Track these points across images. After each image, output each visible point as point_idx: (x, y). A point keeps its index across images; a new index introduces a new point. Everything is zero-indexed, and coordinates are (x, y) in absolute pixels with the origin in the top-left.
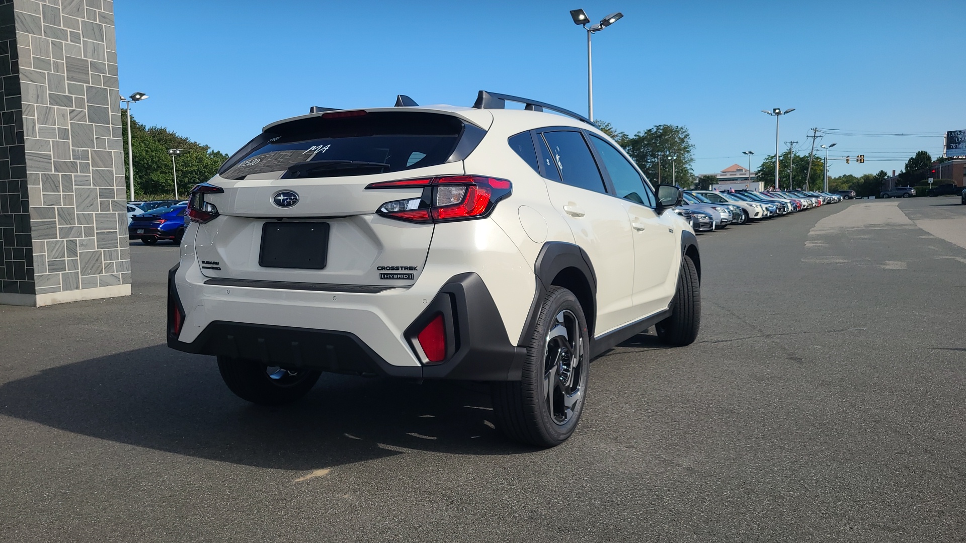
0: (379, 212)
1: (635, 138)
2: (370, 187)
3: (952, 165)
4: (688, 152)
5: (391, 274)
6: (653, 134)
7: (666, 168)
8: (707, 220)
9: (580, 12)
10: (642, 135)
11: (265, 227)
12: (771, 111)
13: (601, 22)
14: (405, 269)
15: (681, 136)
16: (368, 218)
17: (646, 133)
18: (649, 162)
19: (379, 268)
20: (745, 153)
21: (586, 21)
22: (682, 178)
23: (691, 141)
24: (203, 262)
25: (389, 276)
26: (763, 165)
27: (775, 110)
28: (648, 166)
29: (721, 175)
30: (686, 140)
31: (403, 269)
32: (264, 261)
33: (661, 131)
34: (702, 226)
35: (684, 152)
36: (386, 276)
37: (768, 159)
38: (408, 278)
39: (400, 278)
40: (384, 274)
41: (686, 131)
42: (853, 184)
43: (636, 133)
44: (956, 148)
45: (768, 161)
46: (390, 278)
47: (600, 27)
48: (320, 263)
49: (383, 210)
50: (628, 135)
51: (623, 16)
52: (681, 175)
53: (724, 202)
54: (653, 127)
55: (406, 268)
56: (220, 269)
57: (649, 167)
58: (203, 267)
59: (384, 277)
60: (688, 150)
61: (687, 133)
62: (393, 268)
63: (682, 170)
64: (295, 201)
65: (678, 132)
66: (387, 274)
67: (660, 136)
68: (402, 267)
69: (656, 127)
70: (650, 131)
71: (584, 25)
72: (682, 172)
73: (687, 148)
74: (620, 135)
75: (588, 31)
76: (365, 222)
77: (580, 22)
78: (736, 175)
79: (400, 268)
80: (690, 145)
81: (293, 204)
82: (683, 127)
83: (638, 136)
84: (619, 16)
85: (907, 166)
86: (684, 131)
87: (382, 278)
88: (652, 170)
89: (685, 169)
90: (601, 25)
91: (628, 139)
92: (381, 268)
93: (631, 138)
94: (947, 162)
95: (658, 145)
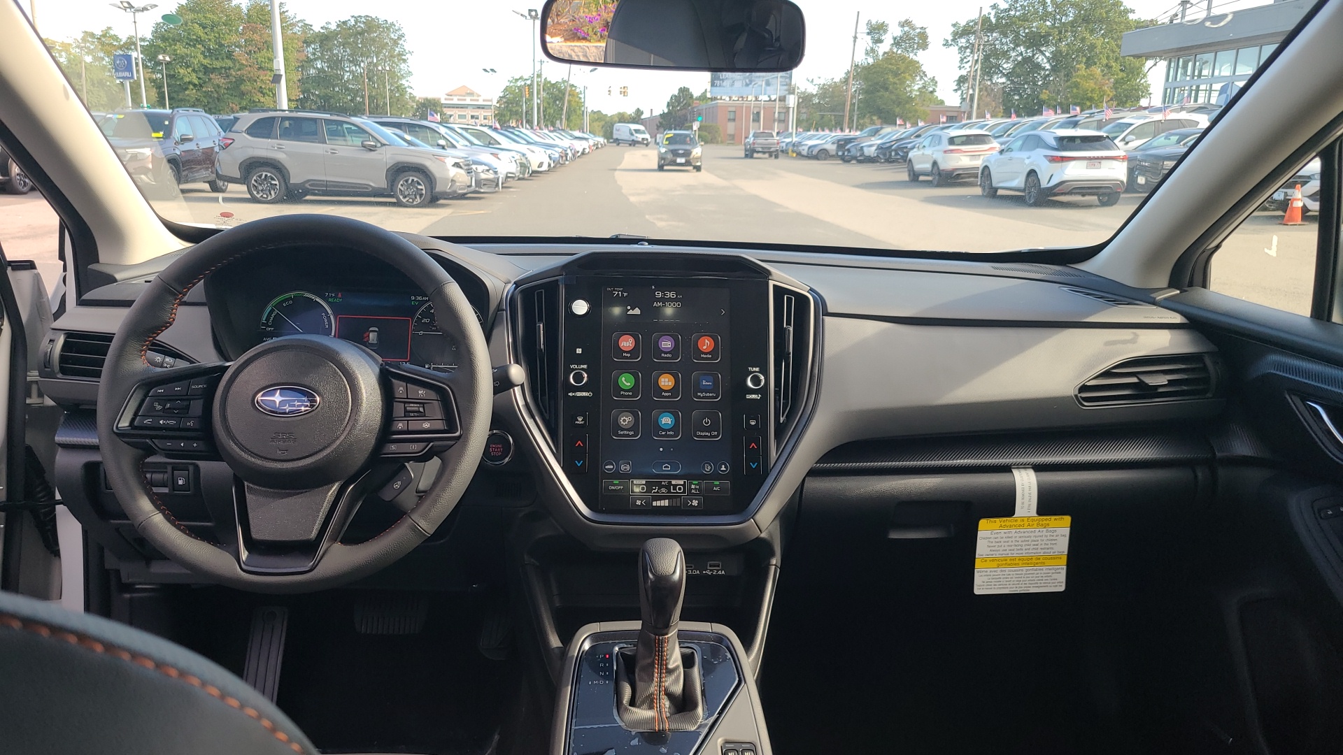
1: (322, 31)
3: (716, 106)
4: (405, 61)
6: (350, 28)
7: (374, 83)
8: (491, 176)
10: (333, 27)
12: (526, 13)
15: (393, 36)
17: (338, 26)
18: (347, 72)
20: (485, 70)
22: (398, 100)
23: (407, 44)
26: (506, 90)
27: (530, 11)
28: (346, 77)
29: (446, 99)
30: (401, 42)
33: (362, 25)
34: (484, 185)
35: (399, 60)
37: (511, 82)
41: (399, 29)
42: (606, 123)
43: (324, 24)
44: (720, 86)
45: (512, 84)
50: (311, 26)
52: (397, 95)
53: (496, 144)
54: (350, 18)
57: (349, 80)
60: (403, 57)
61: (401, 32)
63: (397, 87)
65: (388, 29)
67: (362, 33)
69: (353, 19)
70: (345, 23)
72: (398, 90)
73: (402, 55)
74: (300, 25)
78: (465, 100)
80: (407, 51)
82: (395, 23)
83: (327, 28)
85: (668, 105)
86: (397, 28)
88: (353, 85)
89: (403, 87)
91: (312, 32)
93: (317, 31)
94: (710, 103)
95: (360, 46)
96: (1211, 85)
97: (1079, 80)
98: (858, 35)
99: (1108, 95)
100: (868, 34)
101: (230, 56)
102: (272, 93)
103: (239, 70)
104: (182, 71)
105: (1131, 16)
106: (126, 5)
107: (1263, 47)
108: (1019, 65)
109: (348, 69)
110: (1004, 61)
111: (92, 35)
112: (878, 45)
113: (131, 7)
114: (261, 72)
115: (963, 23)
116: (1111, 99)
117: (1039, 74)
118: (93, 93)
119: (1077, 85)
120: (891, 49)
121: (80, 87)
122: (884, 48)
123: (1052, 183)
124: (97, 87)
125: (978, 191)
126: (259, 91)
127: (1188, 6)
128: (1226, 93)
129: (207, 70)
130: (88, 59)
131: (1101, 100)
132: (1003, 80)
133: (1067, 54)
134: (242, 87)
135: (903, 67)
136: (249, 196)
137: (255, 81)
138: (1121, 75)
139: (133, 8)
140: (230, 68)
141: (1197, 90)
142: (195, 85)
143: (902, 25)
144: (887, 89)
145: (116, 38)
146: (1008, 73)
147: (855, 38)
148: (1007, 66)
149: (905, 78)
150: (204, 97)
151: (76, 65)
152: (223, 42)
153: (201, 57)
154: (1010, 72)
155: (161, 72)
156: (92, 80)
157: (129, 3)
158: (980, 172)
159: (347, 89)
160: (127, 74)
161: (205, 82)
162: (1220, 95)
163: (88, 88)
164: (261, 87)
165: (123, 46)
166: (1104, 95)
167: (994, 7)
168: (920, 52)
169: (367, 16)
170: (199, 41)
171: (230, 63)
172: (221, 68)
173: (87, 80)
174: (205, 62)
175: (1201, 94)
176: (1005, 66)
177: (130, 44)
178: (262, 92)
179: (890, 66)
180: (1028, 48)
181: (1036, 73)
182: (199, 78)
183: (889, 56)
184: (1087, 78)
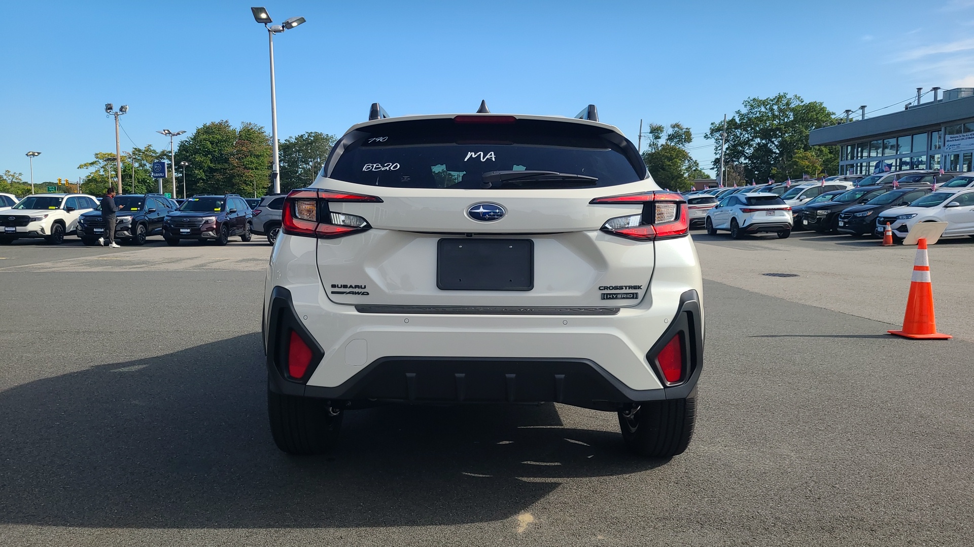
0: (604, 229)
2: (594, 202)
5: (615, 294)
6: (304, 140)
9: (262, 10)
10: (293, 140)
11: (440, 243)
13: (283, 23)
14: (629, 289)
15: (330, 146)
16: (593, 235)
17: (297, 139)
19: (601, 288)
21: (268, 21)
24: (333, 286)
25: (613, 296)
28: (300, 172)
31: (628, 288)
32: (443, 283)
33: (312, 138)
36: (608, 296)
38: (633, 298)
39: (624, 298)
40: (607, 294)
43: (288, 138)
46: (613, 298)
47: (281, 29)
48: (528, 283)
49: (607, 225)
51: (305, 21)
54: (305, 134)
55: (630, 287)
56: (368, 294)
58: (333, 293)
59: (605, 297)
62: (616, 288)
64: (501, 215)
66: (610, 294)
67: (311, 143)
68: (626, 287)
69: (307, 134)
70: (302, 136)
71: (266, 24)
75: (269, 31)
76: (589, 239)
77: (261, 21)
79: (624, 288)
81: (497, 218)
83: (288, 141)
84: (302, 21)
87: (604, 299)
88: (305, 177)
90: (283, 27)
92: (603, 288)
95: (310, 151)
96: (869, 163)
97: (797, 160)
98: (642, 134)
99: (819, 169)
100: (651, 133)
101: (226, 161)
102: (252, 184)
103: (232, 170)
104: (197, 172)
105: (833, 117)
106: (166, 132)
107: (899, 138)
108: (756, 150)
109: (301, 167)
110: (747, 148)
111: (139, 151)
112: (658, 140)
113: (170, 133)
114: (246, 170)
115: (717, 123)
116: (821, 172)
117: (771, 156)
118: (138, 187)
119: (796, 163)
120: (666, 143)
121: (131, 184)
122: (662, 141)
123: (745, 226)
124: (141, 183)
125: (705, 232)
126: (244, 183)
127: (850, 113)
128: (879, 167)
129: (211, 170)
130: (136, 165)
131: (814, 173)
132: (747, 161)
133: (790, 143)
134: (234, 181)
135: (674, 155)
136: (269, 243)
137: (242, 176)
138: (830, 156)
139: (171, 133)
140: (226, 169)
141: (861, 166)
142: (203, 180)
143: (673, 127)
144: (664, 169)
145: (154, 152)
146: (749, 157)
147: (640, 136)
148: (749, 151)
149: (676, 161)
150: (209, 187)
151: (129, 170)
152: (223, 152)
153: (209, 162)
154: (750, 156)
155: (182, 172)
156: (138, 179)
157: (168, 131)
158: (705, 220)
159: (301, 179)
160: (161, 174)
161: (210, 178)
162: (875, 169)
163: (136, 184)
164: (245, 180)
165: (159, 156)
166: (816, 169)
167: (738, 112)
168: (687, 145)
169: (316, 132)
170: (209, 152)
171: (226, 166)
172: (221, 168)
173: (135, 179)
174: (212, 165)
175: (864, 168)
176: (747, 151)
177: (164, 154)
178: (245, 183)
179: (666, 154)
180: (762, 139)
181: (770, 156)
182: (207, 176)
183: (665, 147)
184: (803, 158)
